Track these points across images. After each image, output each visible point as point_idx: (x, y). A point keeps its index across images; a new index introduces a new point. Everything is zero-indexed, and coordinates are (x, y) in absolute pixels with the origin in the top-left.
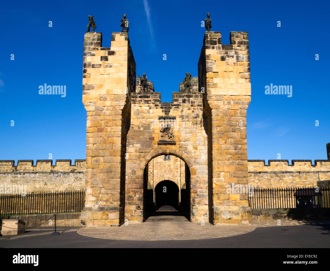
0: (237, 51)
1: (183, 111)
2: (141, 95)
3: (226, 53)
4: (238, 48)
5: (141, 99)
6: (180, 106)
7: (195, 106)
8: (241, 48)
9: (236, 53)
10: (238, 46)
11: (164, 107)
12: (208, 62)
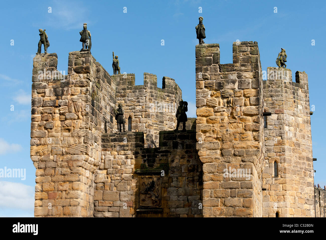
0: (240, 72)
1: (174, 160)
2: (114, 137)
3: (225, 77)
4: (243, 68)
5: (114, 144)
6: (169, 154)
7: (191, 153)
8: (246, 68)
9: (239, 77)
10: (242, 65)
11: (146, 154)
12: (199, 92)
